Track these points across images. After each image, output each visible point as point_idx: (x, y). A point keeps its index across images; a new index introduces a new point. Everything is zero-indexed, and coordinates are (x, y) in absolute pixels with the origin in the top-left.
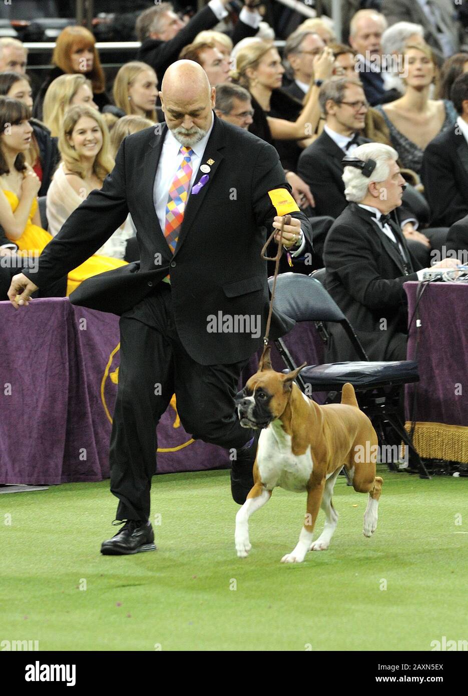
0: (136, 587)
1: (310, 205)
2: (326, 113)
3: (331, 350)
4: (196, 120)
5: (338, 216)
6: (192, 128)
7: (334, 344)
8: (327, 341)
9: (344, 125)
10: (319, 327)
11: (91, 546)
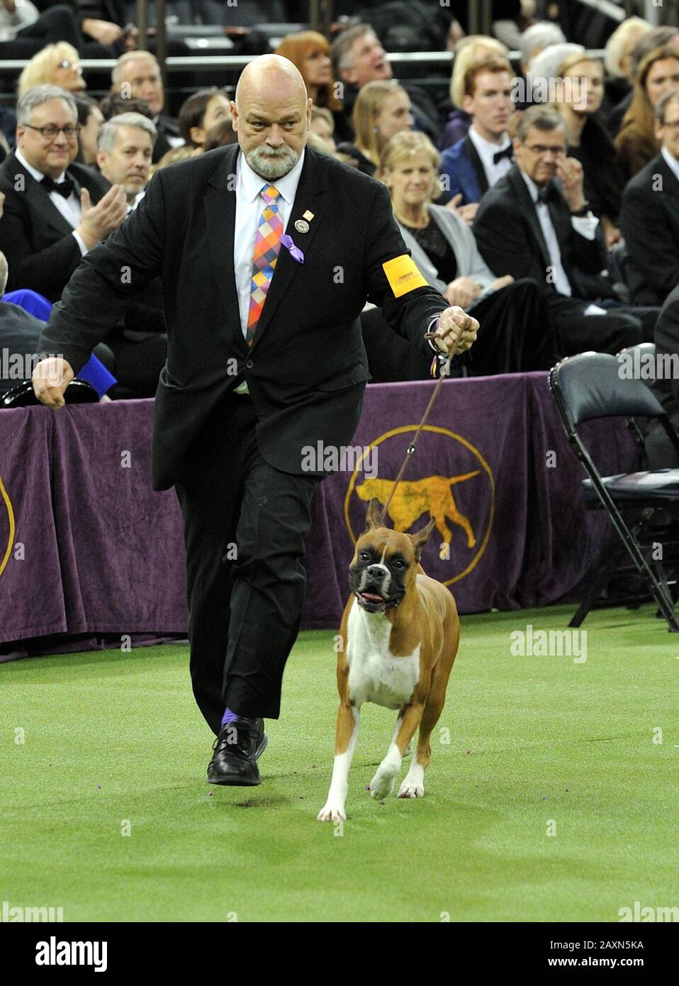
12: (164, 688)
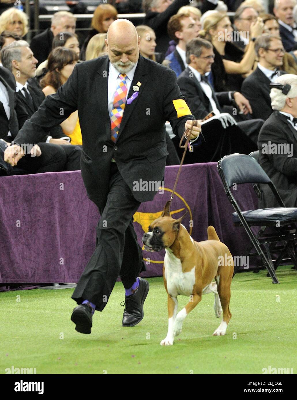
0: (143, 345)
1: (249, 113)
2: (259, 56)
3: (262, 201)
4: (130, 56)
5: (266, 119)
6: (127, 62)
7: (264, 197)
8: (259, 195)
9: (270, 63)
10: (255, 187)
11: (116, 320)
12: (38, 309)
